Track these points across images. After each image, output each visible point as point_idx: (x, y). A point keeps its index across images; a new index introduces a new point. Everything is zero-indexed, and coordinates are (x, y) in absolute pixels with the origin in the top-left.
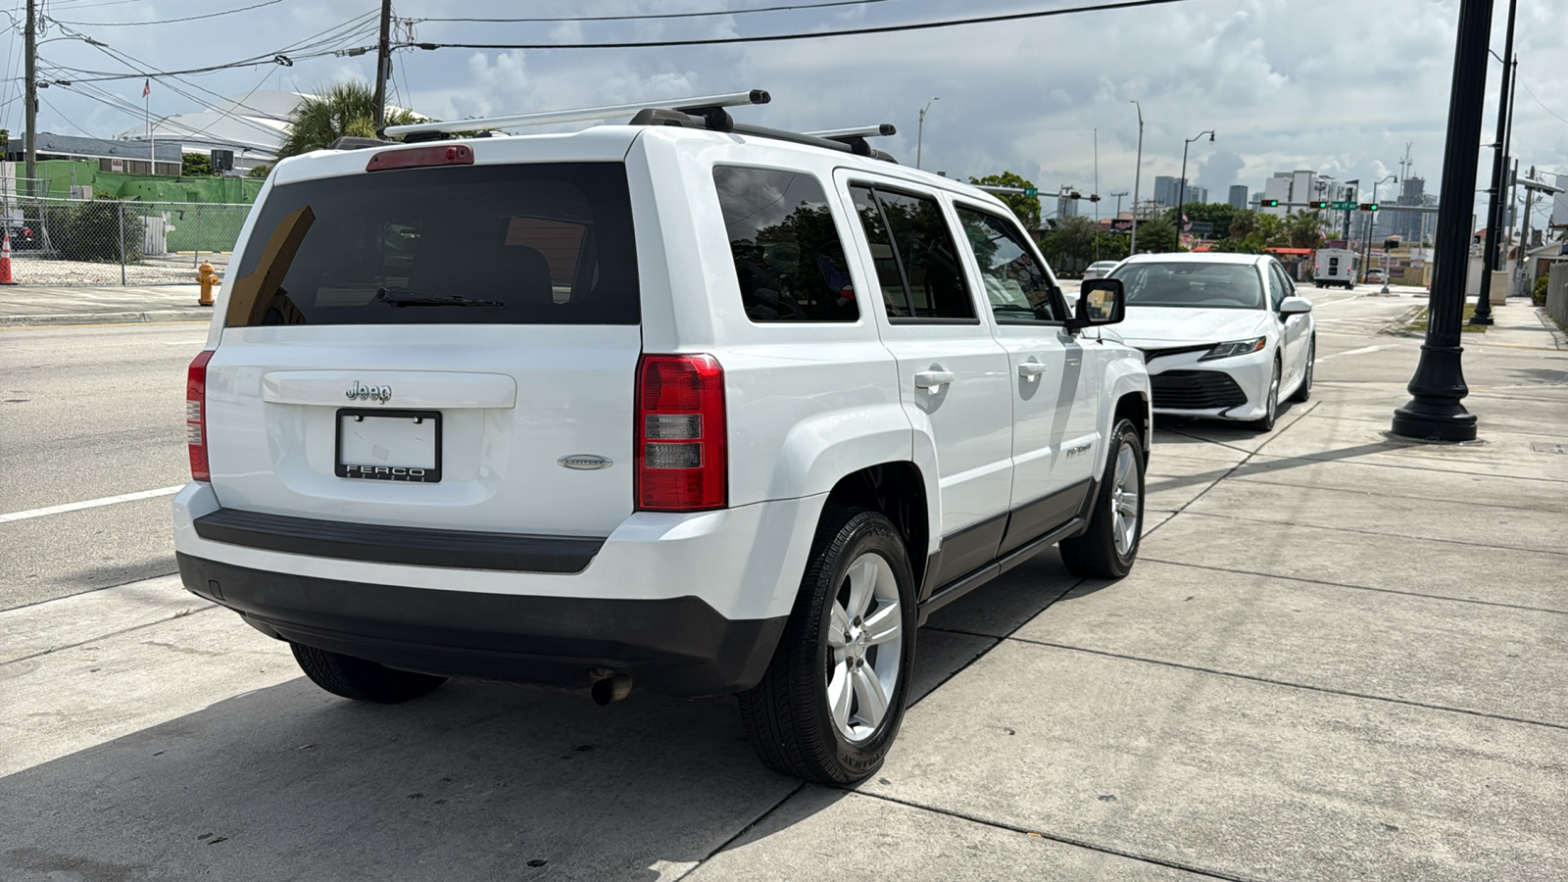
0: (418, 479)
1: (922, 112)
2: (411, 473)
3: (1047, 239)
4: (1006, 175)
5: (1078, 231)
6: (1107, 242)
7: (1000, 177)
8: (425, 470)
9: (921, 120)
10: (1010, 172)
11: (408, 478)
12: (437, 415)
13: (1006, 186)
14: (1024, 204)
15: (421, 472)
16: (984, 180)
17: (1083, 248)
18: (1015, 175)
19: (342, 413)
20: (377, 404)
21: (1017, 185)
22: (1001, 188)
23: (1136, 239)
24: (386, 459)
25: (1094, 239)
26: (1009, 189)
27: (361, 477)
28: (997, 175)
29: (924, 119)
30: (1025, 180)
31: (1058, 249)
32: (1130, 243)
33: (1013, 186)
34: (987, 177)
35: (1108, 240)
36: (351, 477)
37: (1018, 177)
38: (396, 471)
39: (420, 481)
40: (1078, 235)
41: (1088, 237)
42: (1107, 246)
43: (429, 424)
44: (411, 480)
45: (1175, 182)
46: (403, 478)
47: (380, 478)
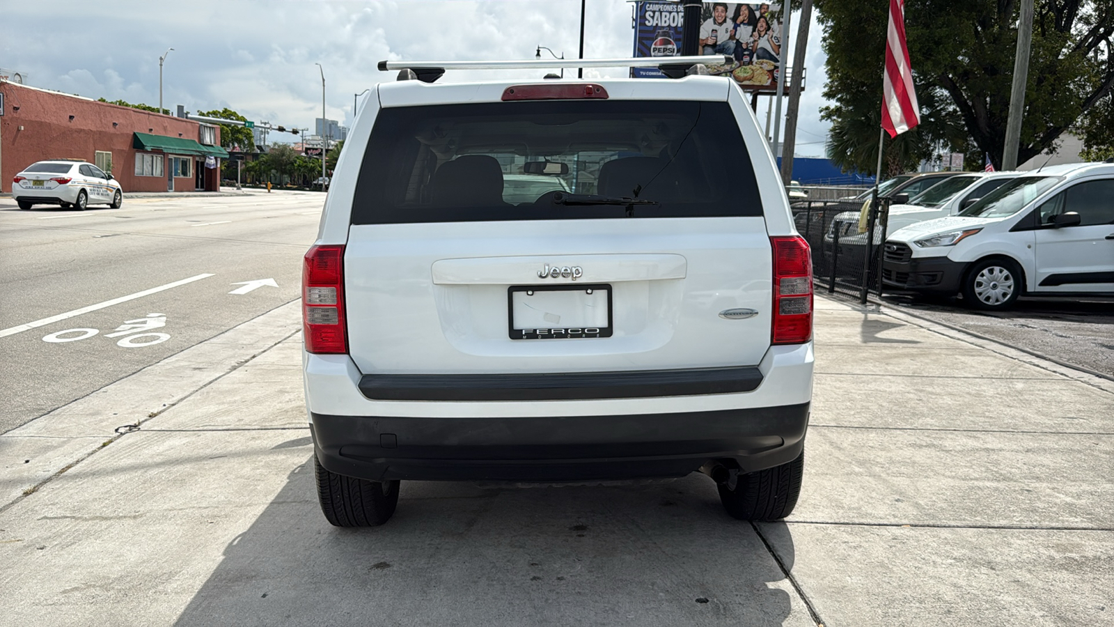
0: (594, 336)
1: (161, 59)
2: (586, 331)
3: (261, 159)
4: (226, 111)
5: (283, 155)
6: (305, 164)
7: (221, 112)
8: (599, 328)
9: (161, 65)
10: (228, 109)
11: (584, 335)
12: (607, 287)
13: (226, 118)
14: (241, 133)
15: (596, 330)
16: (209, 113)
17: (288, 167)
18: (233, 111)
19: (513, 289)
20: (569, 281)
21: (234, 118)
22: (222, 120)
23: (326, 162)
24: (558, 323)
25: (295, 162)
26: (228, 121)
27: (538, 338)
28: (219, 110)
29: (163, 64)
30: (240, 116)
31: (269, 168)
32: (322, 165)
33: (232, 119)
34: (211, 111)
35: (305, 162)
36: (527, 338)
37: (235, 113)
38: (571, 331)
39: (596, 337)
40: (284, 157)
41: (291, 160)
42: (306, 166)
43: (603, 294)
44: (586, 337)
45: (330, 122)
46: (579, 336)
47: (556, 338)
